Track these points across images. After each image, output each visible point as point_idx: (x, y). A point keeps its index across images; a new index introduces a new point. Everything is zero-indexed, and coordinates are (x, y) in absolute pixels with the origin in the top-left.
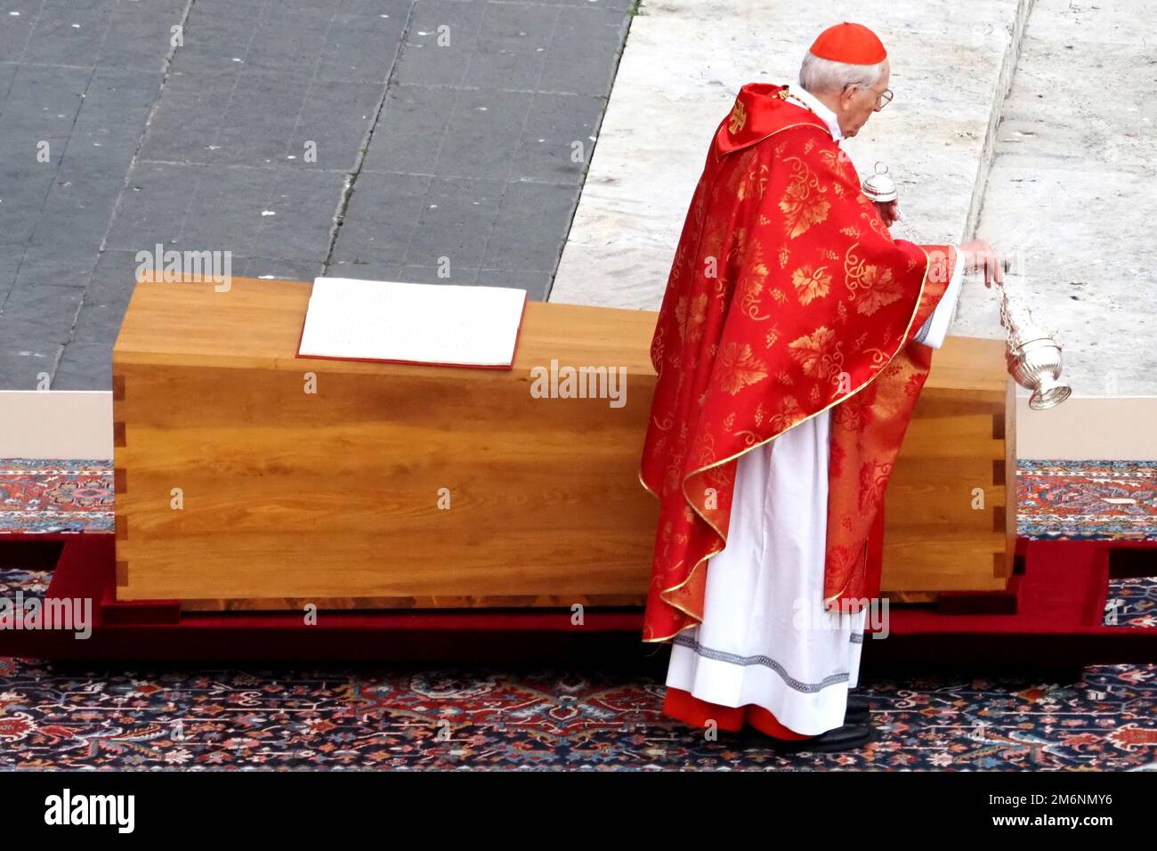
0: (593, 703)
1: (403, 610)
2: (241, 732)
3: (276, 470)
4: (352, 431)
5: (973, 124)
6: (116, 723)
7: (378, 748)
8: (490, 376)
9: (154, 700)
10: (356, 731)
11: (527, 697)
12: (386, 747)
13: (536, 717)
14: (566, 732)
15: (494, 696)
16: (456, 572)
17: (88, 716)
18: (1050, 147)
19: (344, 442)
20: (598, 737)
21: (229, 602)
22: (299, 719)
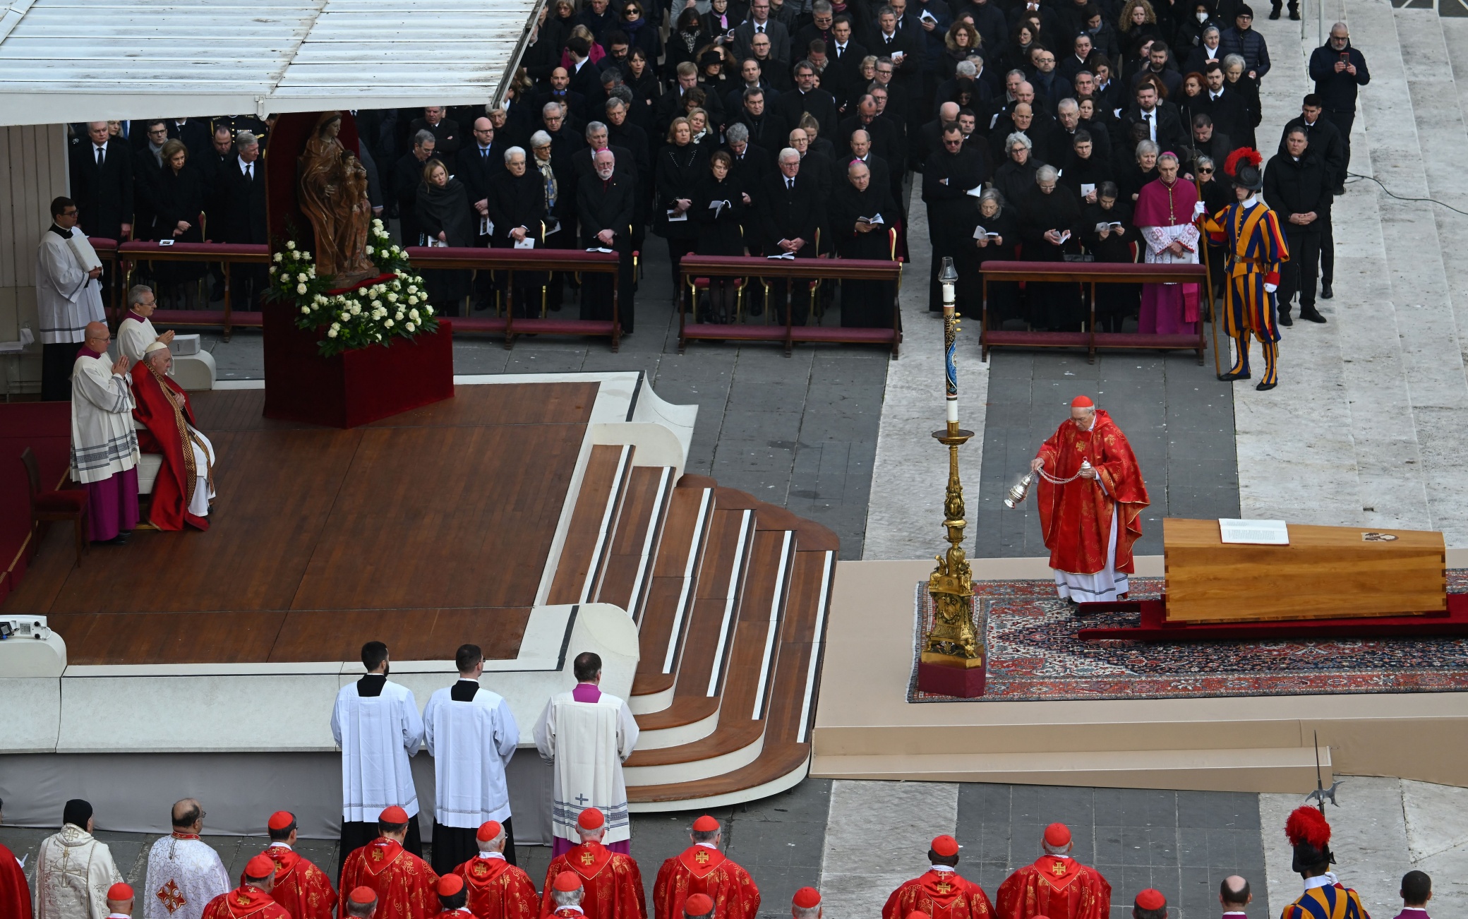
0: (1319, 649)
1: (1257, 621)
2: (1212, 661)
3: (1216, 579)
4: (1239, 566)
5: (1353, 465)
6: (1171, 660)
7: (1257, 665)
8: (1283, 548)
9: (1180, 652)
10: (1248, 660)
11: (1298, 648)
12: (1260, 665)
13: (1303, 654)
14: (1315, 659)
15: (1288, 648)
16: (1273, 609)
17: (1162, 657)
18: (1372, 472)
19: (1237, 570)
20: (1325, 659)
21: (1202, 621)
22: (1229, 657)
